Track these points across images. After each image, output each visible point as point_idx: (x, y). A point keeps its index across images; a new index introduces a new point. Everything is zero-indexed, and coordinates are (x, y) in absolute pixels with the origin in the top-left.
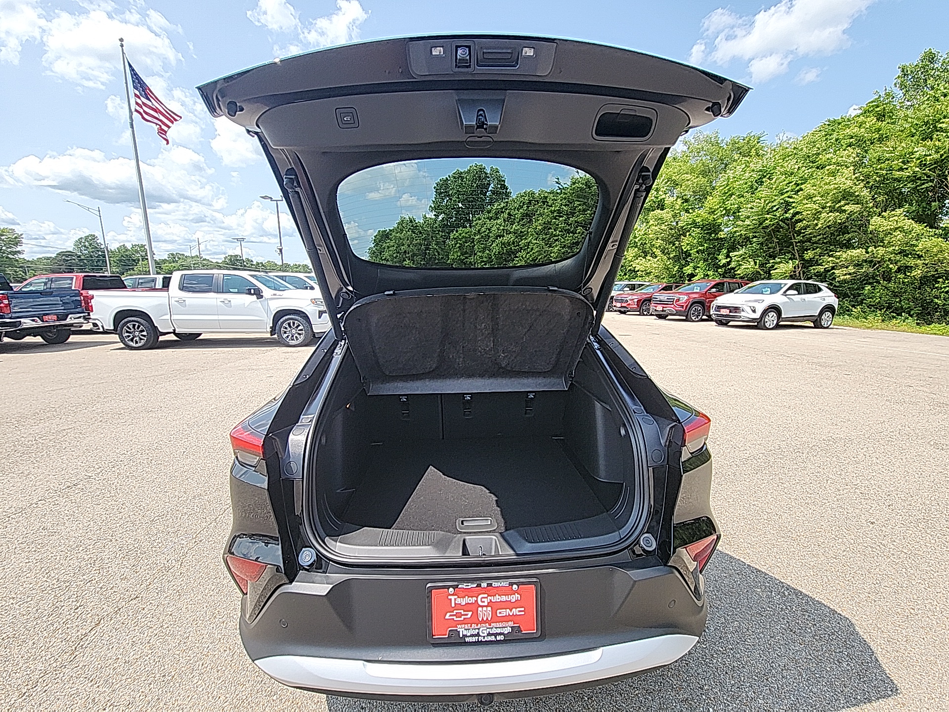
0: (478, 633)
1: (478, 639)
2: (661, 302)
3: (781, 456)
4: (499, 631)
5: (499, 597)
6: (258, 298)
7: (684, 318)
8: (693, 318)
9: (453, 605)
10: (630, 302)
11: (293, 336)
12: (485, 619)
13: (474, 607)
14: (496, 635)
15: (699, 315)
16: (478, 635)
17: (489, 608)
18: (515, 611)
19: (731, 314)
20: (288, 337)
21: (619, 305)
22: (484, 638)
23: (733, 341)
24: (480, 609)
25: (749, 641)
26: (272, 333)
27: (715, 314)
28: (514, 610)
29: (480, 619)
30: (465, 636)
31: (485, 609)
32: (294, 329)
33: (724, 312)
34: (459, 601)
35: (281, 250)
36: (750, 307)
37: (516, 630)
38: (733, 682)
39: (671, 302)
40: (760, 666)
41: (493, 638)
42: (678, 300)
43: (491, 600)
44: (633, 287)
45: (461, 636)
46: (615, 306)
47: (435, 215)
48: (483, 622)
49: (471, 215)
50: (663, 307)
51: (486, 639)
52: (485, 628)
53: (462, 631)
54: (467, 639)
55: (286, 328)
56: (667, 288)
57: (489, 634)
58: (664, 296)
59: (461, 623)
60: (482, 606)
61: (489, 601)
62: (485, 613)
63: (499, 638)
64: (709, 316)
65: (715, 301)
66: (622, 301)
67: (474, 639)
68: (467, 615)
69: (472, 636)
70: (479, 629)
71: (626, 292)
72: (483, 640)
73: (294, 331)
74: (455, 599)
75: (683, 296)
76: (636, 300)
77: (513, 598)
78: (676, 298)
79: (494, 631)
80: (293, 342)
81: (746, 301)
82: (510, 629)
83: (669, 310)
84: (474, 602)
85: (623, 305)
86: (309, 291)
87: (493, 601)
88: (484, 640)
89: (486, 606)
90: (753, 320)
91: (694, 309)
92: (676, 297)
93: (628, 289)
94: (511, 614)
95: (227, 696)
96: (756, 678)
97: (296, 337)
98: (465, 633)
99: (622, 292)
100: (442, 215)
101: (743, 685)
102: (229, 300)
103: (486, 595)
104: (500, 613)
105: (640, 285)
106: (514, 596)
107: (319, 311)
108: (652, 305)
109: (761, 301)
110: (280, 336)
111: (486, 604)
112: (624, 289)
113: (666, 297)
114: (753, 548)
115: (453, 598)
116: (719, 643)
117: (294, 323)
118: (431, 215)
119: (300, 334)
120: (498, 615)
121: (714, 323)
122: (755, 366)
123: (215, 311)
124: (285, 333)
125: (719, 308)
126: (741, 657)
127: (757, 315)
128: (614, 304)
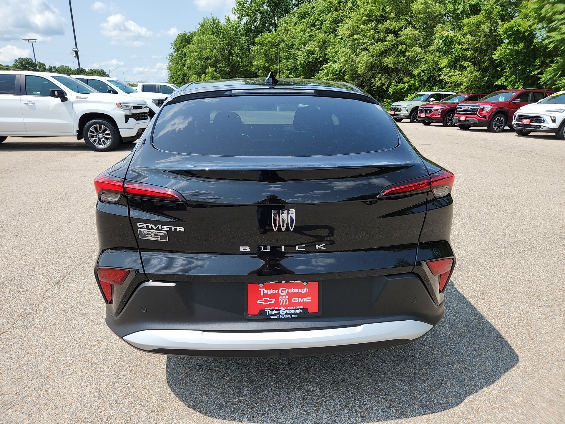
0: (279, 313)
1: (279, 317)
2: (465, 113)
3: (545, 241)
4: (293, 311)
5: (294, 290)
6: (62, 101)
7: (486, 128)
8: (495, 128)
9: (262, 294)
10: (434, 112)
11: (100, 140)
12: (284, 304)
13: (276, 296)
14: (291, 314)
15: (501, 126)
16: (279, 314)
17: (287, 297)
18: (305, 300)
19: (531, 124)
20: (95, 141)
21: (423, 115)
22: (283, 316)
23: (529, 150)
24: (281, 297)
25: (484, 355)
26: (79, 137)
27: (516, 124)
28: (304, 298)
29: (281, 304)
30: (270, 315)
31: (284, 297)
32: (100, 133)
33: (526, 122)
34: (266, 292)
35: (77, 53)
36: (551, 117)
37: (305, 310)
38: (466, 377)
39: (474, 112)
40: (489, 369)
41: (289, 316)
42: (482, 109)
43: (288, 292)
44: (438, 97)
45: (268, 314)
46: (419, 117)
47: (238, 18)
48: (282, 306)
49: (276, 19)
50: (466, 117)
51: (284, 316)
52: (284, 310)
53: (268, 311)
54: (272, 317)
55: (93, 132)
56: (472, 98)
57: (287, 314)
58: (468, 106)
59: (267, 306)
60: (282, 296)
61: (287, 292)
62: (284, 300)
63: (293, 316)
64: (511, 126)
65: (518, 111)
66: (426, 112)
67: (276, 317)
68: (271, 301)
69: (275, 314)
70: (280, 310)
71: (431, 103)
72: (282, 317)
73: (101, 135)
74: (264, 291)
75: (487, 106)
76: (440, 111)
77: (303, 290)
78: (480, 108)
79: (290, 311)
80: (101, 146)
81: (547, 111)
82: (301, 311)
83: (472, 120)
84: (276, 292)
85: (427, 115)
86: (112, 95)
87: (289, 292)
88: (284, 317)
89: (285, 296)
90: (552, 130)
91: (496, 119)
92: (481, 106)
93: (434, 99)
94: (302, 301)
95: (92, 385)
96: (484, 375)
97: (104, 141)
98: (270, 312)
99: (428, 102)
100: (245, 18)
101: (473, 379)
102: (33, 102)
103: (285, 288)
104: (294, 300)
105: (446, 95)
106: (304, 289)
107: (125, 116)
108: (456, 115)
109: (562, 111)
110: (87, 140)
111: (285, 294)
112: (430, 99)
113: (470, 107)
114: (503, 302)
115: (262, 290)
116: (461, 356)
117: (100, 128)
118: (234, 18)
119: (107, 139)
120: (293, 301)
121: (515, 134)
122: (543, 172)
123: (21, 113)
124: (92, 137)
125: (521, 118)
126: (475, 364)
127: (556, 126)
128: (419, 115)
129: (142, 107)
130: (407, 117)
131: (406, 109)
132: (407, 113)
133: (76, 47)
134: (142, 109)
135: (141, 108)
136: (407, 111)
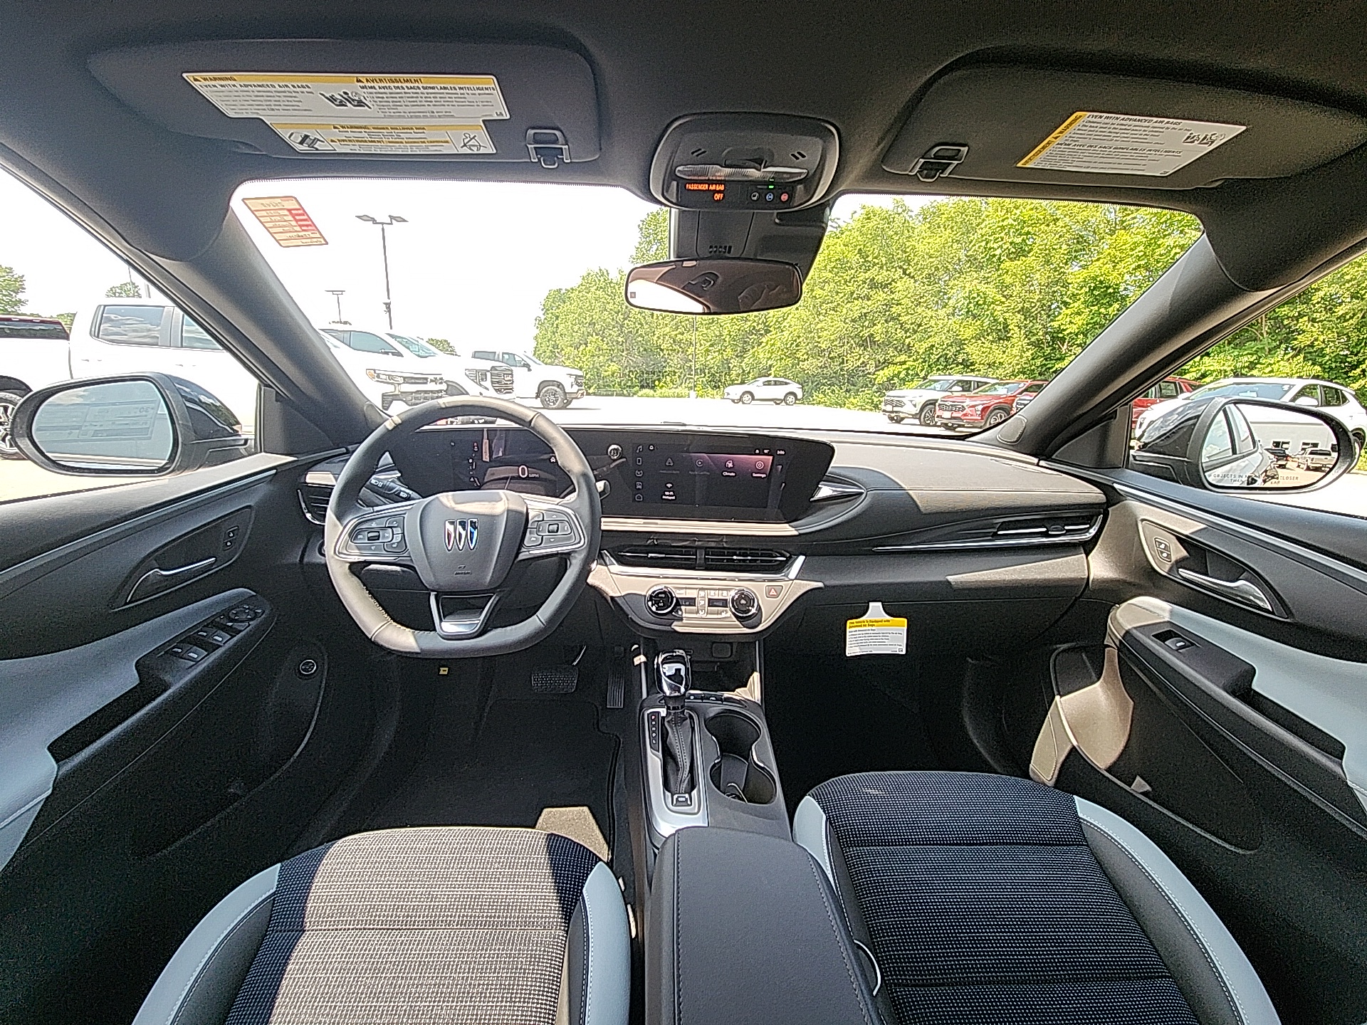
10: (967, 410)
21: (947, 415)
35: (388, 305)
44: (968, 386)
66: (953, 408)
71: (955, 394)
76: (980, 408)
85: (955, 415)
93: (961, 389)
99: (950, 394)
105: (979, 384)
112: (954, 389)
128: (938, 413)
129: (426, 379)
130: (914, 416)
131: (914, 403)
132: (915, 411)
133: (389, 298)
134: (426, 383)
135: (425, 381)
136: (915, 406)
